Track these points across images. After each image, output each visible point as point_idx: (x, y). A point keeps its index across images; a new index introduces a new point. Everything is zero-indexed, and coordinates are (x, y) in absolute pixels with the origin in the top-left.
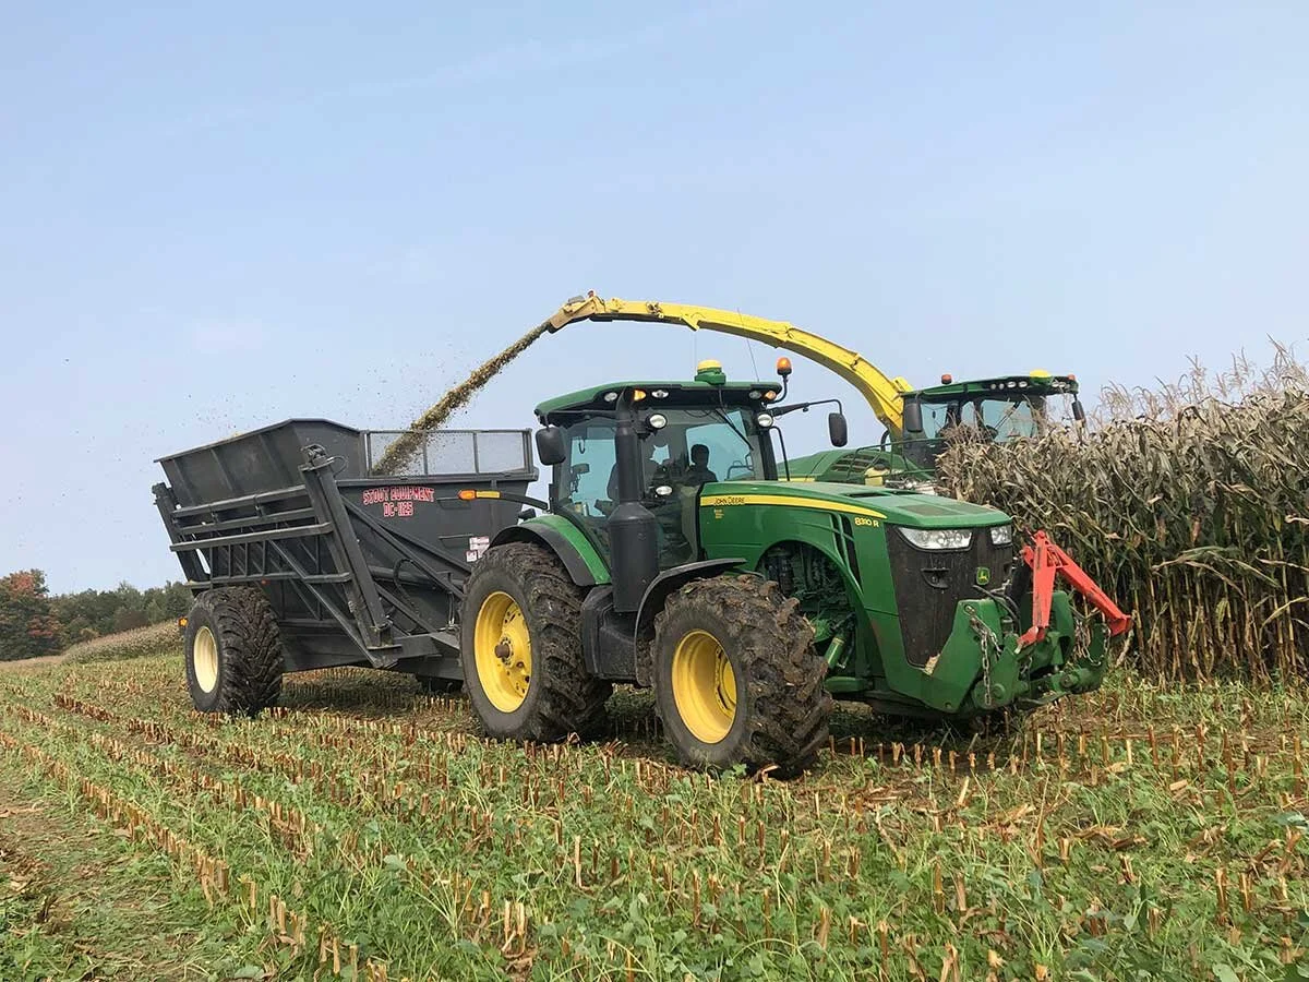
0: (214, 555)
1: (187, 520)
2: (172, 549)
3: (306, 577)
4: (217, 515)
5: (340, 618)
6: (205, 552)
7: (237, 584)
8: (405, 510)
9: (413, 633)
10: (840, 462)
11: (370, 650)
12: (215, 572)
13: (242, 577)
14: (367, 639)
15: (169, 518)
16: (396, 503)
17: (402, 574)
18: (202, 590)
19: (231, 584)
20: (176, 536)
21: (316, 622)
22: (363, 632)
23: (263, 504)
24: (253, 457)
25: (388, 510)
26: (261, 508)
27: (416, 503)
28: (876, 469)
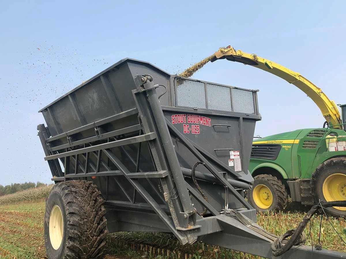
0: (68, 161)
1: (54, 143)
2: (45, 159)
3: (128, 174)
4: (70, 138)
5: (153, 204)
6: (62, 159)
7: (80, 178)
8: (195, 130)
9: (205, 216)
10: (310, 133)
11: (178, 231)
12: (68, 171)
13: (84, 174)
14: (176, 222)
15: (44, 143)
16: (190, 124)
17: (197, 173)
18: (60, 181)
19: (76, 179)
20: (48, 152)
21: (131, 204)
22: (174, 216)
23: (99, 127)
24: (95, 96)
25: (186, 129)
26: (98, 129)
27: (201, 126)
28: (330, 135)
